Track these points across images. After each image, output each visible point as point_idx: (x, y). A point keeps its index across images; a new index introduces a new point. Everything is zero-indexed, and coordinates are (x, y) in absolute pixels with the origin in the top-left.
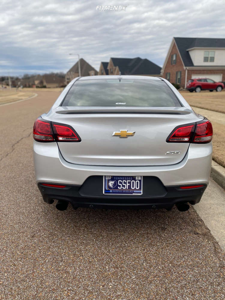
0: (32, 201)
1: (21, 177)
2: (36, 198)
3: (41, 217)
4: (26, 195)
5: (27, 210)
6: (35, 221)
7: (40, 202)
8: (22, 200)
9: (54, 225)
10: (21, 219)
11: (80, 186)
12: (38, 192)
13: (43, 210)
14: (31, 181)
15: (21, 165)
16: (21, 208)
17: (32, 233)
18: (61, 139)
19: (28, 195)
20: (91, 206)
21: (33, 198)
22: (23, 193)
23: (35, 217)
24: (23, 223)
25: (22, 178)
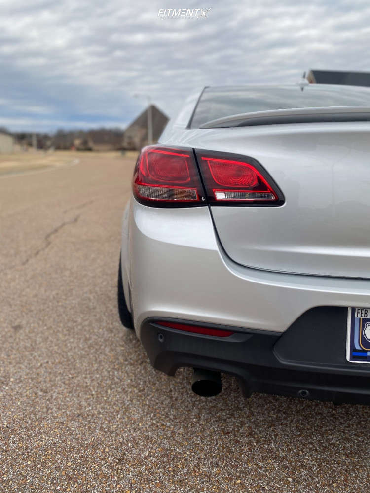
0: (103, 356)
1: (71, 298)
2: (112, 350)
3: (132, 401)
4: (86, 340)
5: (93, 380)
6: (118, 412)
7: (121, 359)
8: (79, 353)
9: (169, 427)
10: (84, 403)
11: (280, 335)
12: (113, 335)
13: (131, 380)
14: (94, 308)
15: (67, 273)
16: (79, 373)
17: (117, 449)
18: (220, 196)
19: (91, 341)
20: (304, 393)
21: (104, 349)
22: (80, 336)
23: (117, 401)
24: (88, 415)
25: (74, 302)
